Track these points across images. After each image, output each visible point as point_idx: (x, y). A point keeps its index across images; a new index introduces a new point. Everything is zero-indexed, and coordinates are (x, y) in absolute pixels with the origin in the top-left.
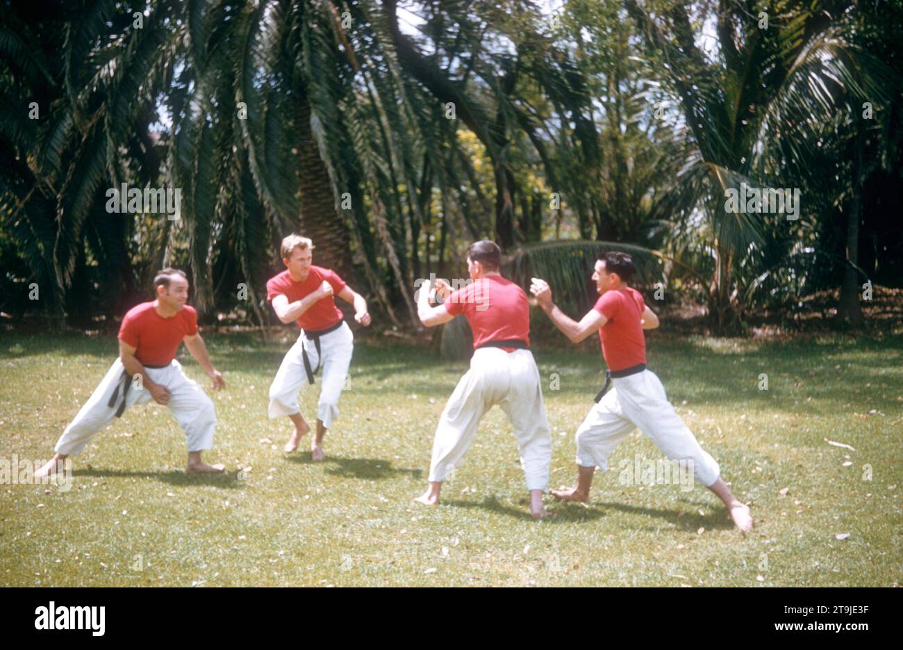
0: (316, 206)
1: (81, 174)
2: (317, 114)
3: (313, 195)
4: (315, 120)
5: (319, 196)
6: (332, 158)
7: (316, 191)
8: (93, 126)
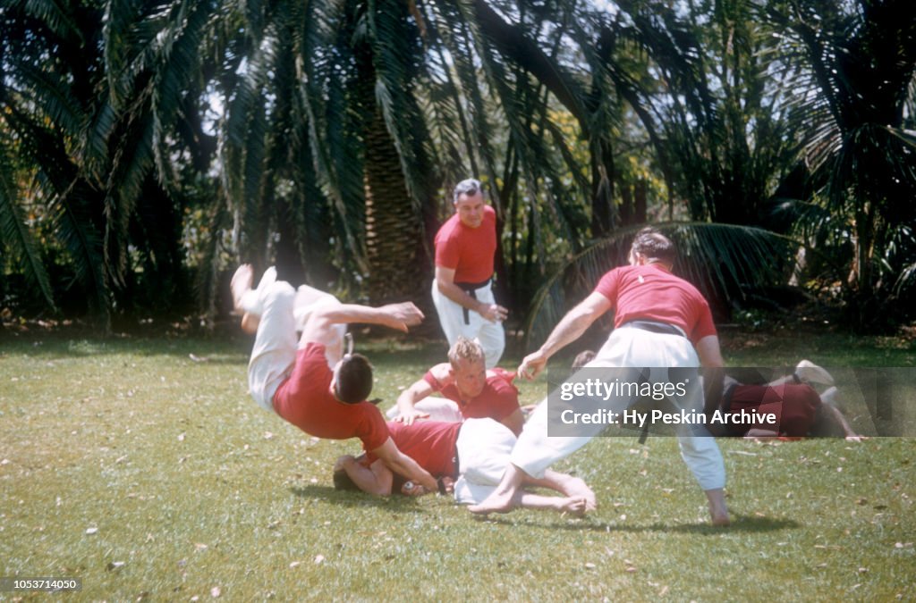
0: (385, 190)
1: (128, 161)
2: (383, 80)
3: (382, 178)
4: (380, 85)
5: (387, 179)
7: (384, 173)
8: (138, 107)
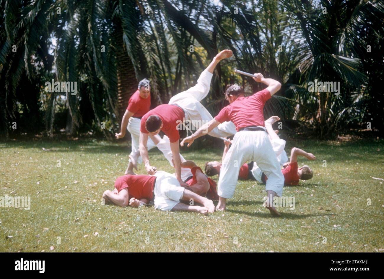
2: (126, 34)
4: (125, 36)
5: (127, 75)
6: (134, 55)
7: (126, 72)
